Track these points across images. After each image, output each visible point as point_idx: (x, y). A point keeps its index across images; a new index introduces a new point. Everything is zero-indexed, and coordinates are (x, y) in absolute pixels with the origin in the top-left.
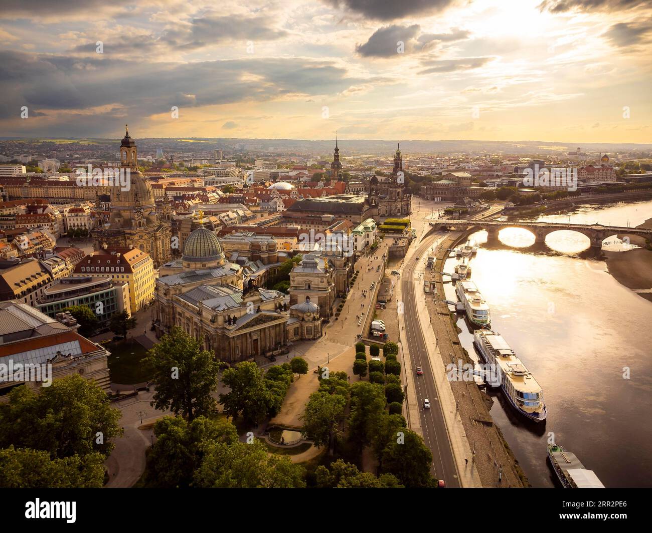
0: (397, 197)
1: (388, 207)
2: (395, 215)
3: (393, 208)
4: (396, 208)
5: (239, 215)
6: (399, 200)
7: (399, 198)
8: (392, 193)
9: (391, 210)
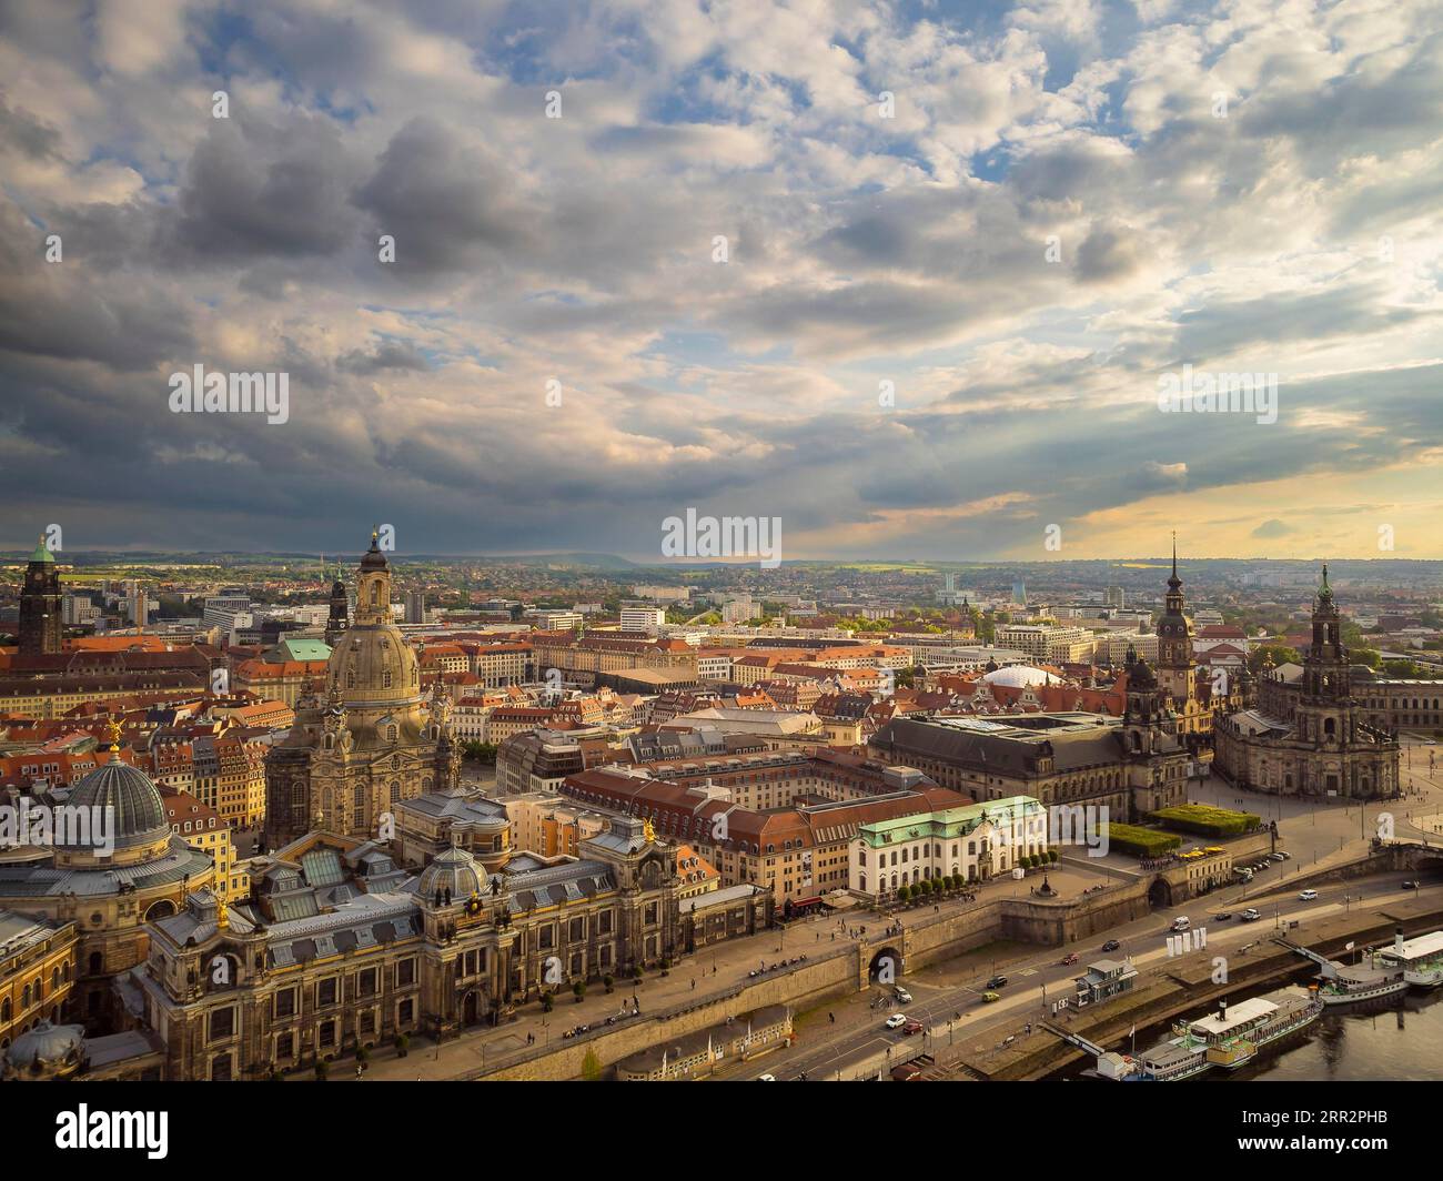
0: (1324, 737)
1: (1293, 766)
2: (1318, 794)
3: (1311, 771)
4: (1321, 772)
5: (703, 742)
6: (1333, 747)
7: (1331, 740)
8: (1306, 721)
9: (1303, 776)
